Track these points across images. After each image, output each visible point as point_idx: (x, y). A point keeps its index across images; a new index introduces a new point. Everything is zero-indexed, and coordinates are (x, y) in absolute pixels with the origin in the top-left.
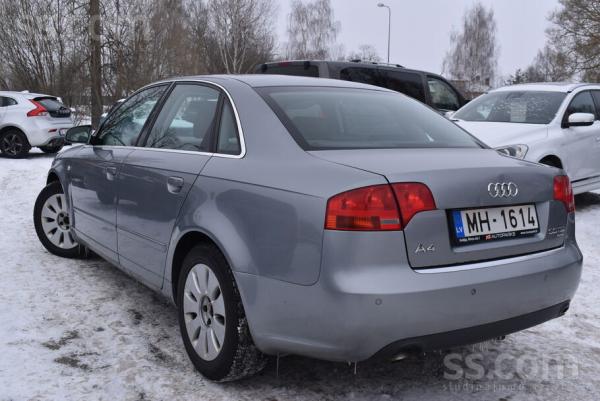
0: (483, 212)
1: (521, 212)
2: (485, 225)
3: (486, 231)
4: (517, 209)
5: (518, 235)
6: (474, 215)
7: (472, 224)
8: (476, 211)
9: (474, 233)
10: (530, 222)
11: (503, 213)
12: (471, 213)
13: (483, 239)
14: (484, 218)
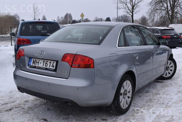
0: (38, 60)
1: (50, 62)
2: (37, 64)
3: (37, 65)
4: (49, 61)
5: (46, 69)
6: (36, 60)
7: (34, 62)
8: (36, 59)
9: (33, 65)
10: (52, 66)
11: (44, 62)
12: (35, 59)
13: (35, 67)
14: (38, 61)
